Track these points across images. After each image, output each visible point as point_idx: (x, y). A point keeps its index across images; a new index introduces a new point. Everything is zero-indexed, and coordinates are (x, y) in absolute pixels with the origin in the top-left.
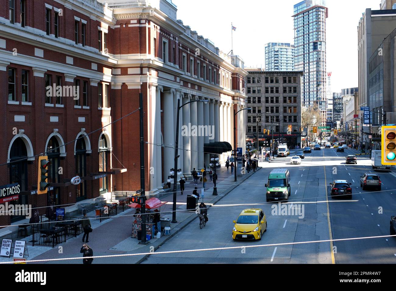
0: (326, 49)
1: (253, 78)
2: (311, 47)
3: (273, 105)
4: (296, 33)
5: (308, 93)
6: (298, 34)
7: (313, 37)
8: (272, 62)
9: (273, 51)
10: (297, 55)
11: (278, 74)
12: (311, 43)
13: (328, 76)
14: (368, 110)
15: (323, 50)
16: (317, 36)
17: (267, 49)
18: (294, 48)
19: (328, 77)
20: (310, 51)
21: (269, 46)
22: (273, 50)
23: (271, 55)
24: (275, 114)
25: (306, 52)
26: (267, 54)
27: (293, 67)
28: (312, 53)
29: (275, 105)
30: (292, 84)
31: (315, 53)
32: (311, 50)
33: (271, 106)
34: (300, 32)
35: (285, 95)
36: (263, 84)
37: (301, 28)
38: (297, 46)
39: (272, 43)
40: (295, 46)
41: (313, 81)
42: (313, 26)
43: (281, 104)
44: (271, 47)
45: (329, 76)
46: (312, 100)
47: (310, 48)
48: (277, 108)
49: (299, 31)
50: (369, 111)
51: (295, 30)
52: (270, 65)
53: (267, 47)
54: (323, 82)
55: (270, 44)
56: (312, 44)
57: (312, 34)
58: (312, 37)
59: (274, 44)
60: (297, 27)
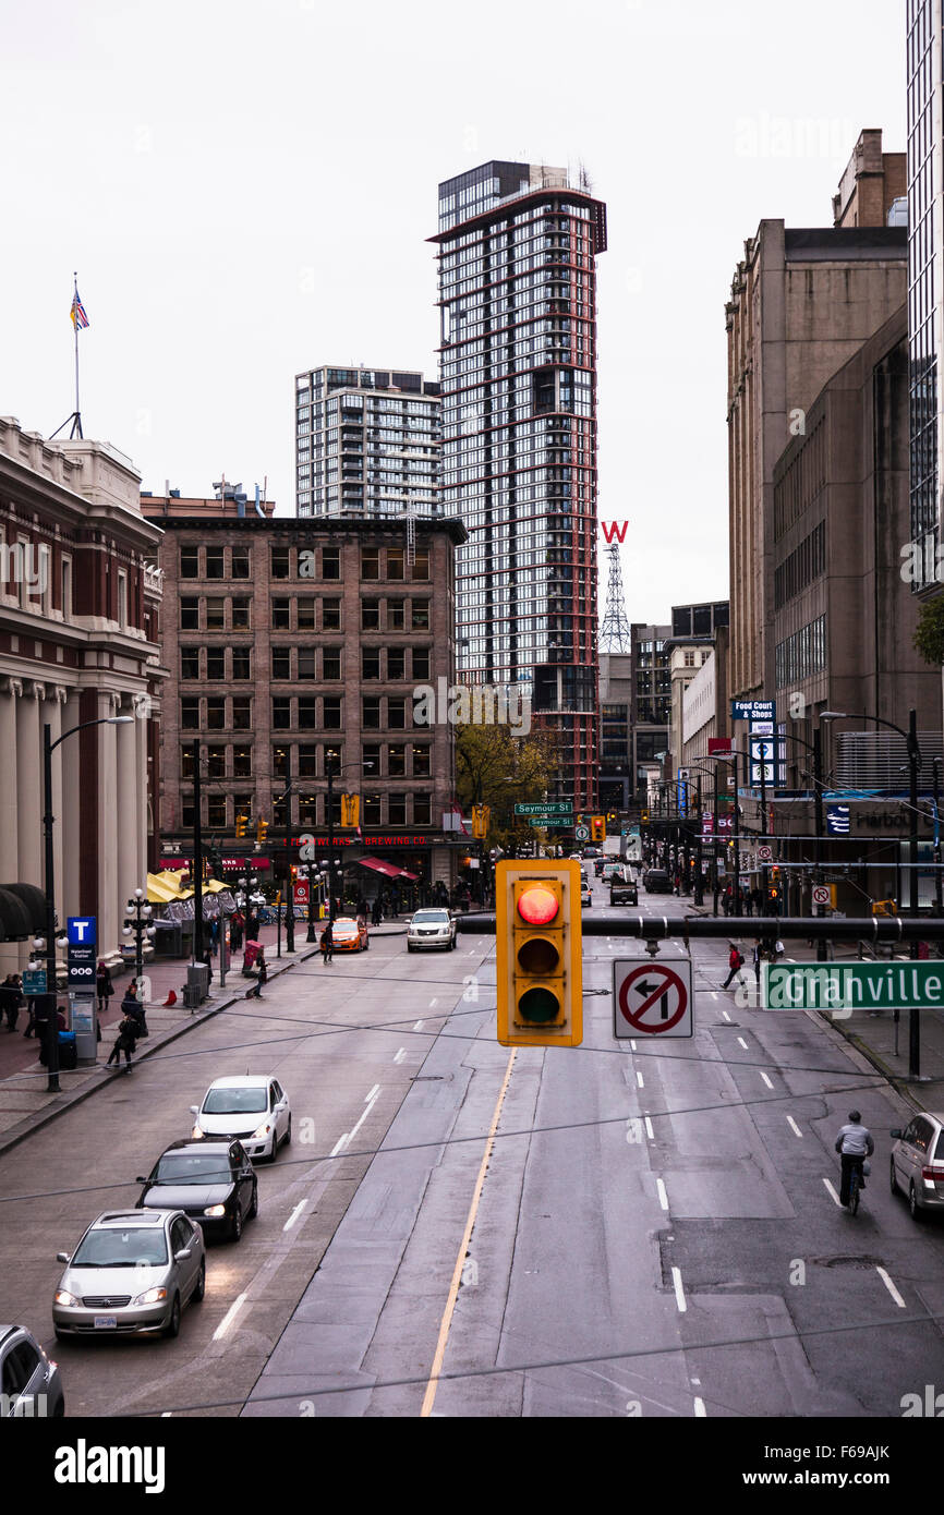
0: (598, 408)
1: (212, 551)
2: (524, 397)
3: (312, 688)
4: (450, 324)
5: (507, 626)
6: (458, 330)
7: (532, 349)
8: (331, 466)
9: (335, 412)
10: (454, 434)
11: (338, 534)
12: (523, 373)
13: (609, 539)
14: (768, 720)
15: (582, 410)
16: (550, 339)
17: (305, 399)
18: (439, 400)
19: (609, 546)
20: (519, 416)
21: (315, 387)
22: (334, 405)
23: (327, 432)
24: (319, 734)
25: (500, 420)
26: (305, 429)
27: (434, 493)
28: (527, 428)
29: (320, 688)
30: (407, 583)
31: (541, 426)
32: (524, 413)
33: (301, 695)
34: (471, 317)
35: (372, 638)
36: (258, 585)
37: (472, 301)
38: (454, 387)
39: (333, 372)
40: (447, 388)
41: (532, 569)
42: (531, 290)
43: (352, 686)
44: (324, 389)
45: (615, 540)
46: (529, 659)
47: (519, 399)
48: (332, 702)
49: (463, 314)
50: (771, 724)
51: (446, 309)
52: (319, 483)
53: (306, 390)
54: (583, 570)
55: (319, 376)
56: (527, 380)
57: (526, 330)
58: (527, 346)
59: (341, 379)
60: (453, 294)
